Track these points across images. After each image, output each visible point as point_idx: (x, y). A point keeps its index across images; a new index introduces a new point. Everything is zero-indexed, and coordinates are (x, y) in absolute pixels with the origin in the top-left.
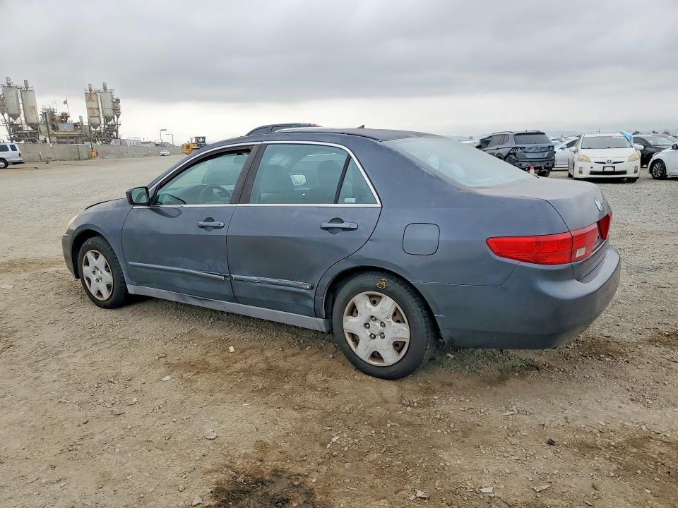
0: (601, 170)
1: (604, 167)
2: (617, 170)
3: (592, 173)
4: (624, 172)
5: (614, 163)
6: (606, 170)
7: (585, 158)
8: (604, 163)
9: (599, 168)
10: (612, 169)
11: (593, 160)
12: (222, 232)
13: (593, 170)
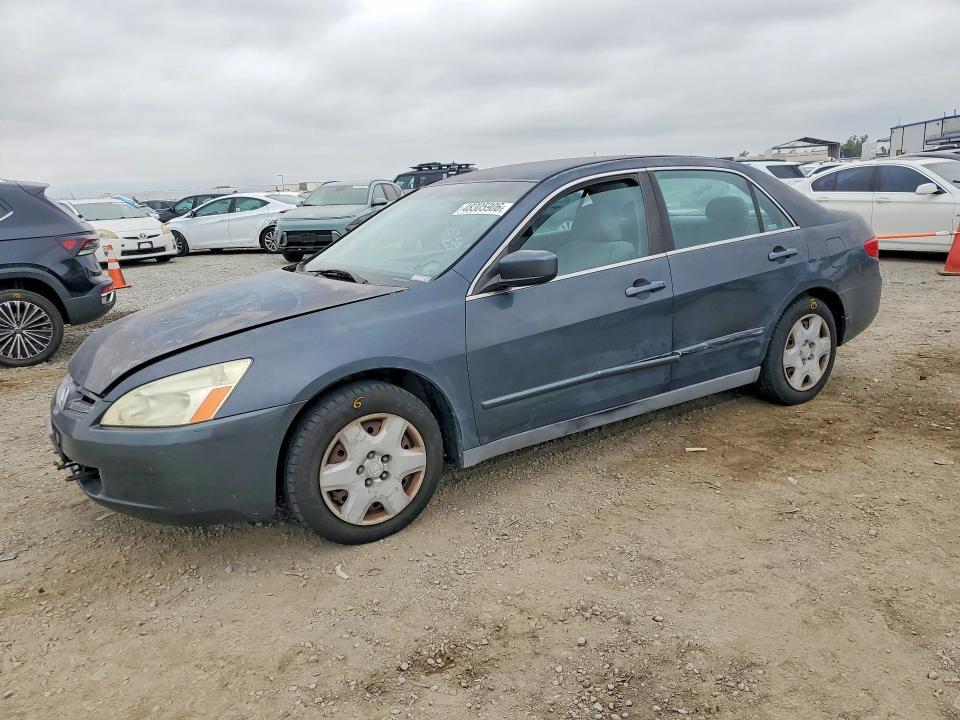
0: (137, 248)
1: (139, 244)
2: (155, 246)
3: (124, 253)
4: (163, 249)
5: (149, 237)
6: (143, 246)
7: (106, 233)
8: (136, 238)
9: (132, 245)
10: (148, 246)
11: (120, 235)
12: (666, 295)
13: (127, 248)
